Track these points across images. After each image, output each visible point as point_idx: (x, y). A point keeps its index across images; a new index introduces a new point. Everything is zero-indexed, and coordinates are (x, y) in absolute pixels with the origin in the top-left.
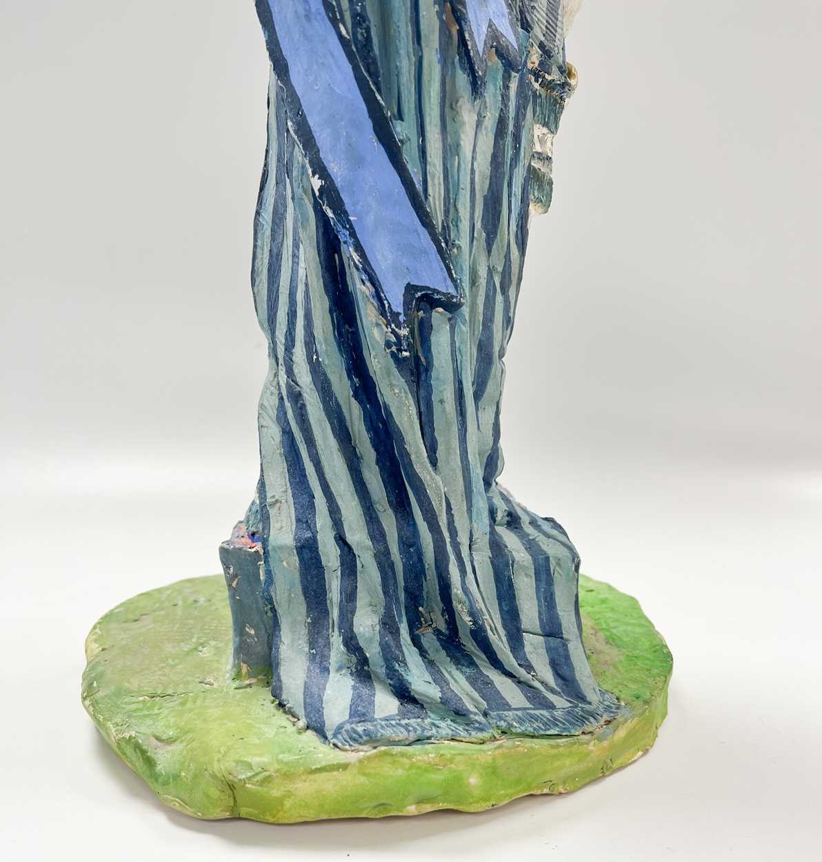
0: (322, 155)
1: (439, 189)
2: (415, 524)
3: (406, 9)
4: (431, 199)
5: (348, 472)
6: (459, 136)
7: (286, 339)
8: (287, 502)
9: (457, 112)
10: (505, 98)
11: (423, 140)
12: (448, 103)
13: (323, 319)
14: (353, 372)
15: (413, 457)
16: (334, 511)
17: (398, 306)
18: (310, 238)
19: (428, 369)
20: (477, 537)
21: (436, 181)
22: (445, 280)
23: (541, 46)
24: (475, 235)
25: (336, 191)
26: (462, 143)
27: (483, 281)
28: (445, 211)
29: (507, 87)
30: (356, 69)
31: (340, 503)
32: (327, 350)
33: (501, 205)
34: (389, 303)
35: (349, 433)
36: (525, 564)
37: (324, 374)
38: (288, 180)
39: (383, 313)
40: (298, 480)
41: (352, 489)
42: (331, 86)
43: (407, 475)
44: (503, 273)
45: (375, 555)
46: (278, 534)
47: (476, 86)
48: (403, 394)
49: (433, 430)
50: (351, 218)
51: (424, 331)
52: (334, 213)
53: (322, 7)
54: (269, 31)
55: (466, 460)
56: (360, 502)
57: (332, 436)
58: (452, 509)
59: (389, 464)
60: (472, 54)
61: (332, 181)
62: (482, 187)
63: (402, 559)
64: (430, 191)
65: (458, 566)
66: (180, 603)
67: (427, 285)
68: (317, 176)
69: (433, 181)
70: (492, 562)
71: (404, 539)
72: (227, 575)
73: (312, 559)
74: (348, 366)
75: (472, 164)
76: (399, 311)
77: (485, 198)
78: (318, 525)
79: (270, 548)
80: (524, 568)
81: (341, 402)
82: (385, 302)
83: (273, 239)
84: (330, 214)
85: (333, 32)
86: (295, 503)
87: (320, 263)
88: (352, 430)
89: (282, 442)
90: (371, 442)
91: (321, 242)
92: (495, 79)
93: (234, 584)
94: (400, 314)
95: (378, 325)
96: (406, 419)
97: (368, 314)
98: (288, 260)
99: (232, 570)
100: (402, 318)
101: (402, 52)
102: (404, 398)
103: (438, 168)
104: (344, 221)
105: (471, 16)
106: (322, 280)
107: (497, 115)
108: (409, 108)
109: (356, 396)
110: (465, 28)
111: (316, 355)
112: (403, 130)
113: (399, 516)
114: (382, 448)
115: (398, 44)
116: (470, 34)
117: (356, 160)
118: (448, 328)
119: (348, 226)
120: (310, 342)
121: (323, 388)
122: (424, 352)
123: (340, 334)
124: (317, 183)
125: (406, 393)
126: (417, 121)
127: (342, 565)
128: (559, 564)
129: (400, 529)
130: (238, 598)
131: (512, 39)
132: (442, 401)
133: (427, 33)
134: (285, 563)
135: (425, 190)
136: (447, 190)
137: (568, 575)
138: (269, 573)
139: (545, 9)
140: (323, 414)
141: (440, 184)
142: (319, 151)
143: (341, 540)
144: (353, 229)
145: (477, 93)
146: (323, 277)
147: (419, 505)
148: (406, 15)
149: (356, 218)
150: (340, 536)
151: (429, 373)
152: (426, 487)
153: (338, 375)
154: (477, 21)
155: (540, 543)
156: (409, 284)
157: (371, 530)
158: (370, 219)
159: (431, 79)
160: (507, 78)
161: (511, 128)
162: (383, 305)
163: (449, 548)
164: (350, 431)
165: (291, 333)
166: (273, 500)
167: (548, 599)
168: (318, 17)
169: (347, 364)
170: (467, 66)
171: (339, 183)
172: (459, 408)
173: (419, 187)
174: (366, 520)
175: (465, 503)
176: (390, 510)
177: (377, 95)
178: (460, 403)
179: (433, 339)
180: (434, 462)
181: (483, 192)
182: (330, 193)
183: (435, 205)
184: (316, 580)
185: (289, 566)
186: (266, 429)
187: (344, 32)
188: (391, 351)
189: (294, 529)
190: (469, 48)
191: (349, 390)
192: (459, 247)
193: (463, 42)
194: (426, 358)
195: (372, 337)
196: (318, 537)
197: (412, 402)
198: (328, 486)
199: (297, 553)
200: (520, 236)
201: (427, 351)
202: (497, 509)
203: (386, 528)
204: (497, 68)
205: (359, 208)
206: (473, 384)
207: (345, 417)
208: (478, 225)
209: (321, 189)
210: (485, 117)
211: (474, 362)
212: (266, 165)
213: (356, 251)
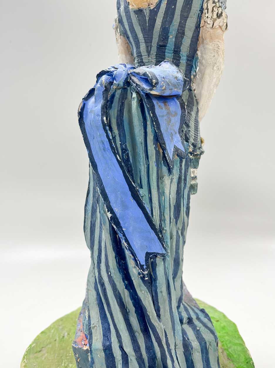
0: (111, 204)
1: (158, 212)
2: (152, 342)
3: (142, 147)
4: (154, 216)
5: (124, 321)
6: (164, 189)
7: (98, 259)
8: (99, 326)
9: (163, 181)
10: (181, 170)
11: (151, 195)
12: (160, 178)
13: (113, 261)
14: (125, 279)
15: (151, 317)
16: (119, 336)
17: (143, 263)
18: (107, 229)
19: (155, 279)
20: (177, 343)
21: (156, 209)
22: (162, 249)
23: (193, 144)
24: (171, 221)
25: (117, 219)
26: (165, 192)
27: (175, 237)
28: (160, 220)
29: (181, 166)
30: (124, 172)
31: (121, 333)
32: (114, 272)
33: (180, 207)
34: (139, 261)
35: (124, 304)
36: (197, 348)
37: (113, 281)
38: (98, 205)
39: (137, 265)
40: (103, 316)
41: (126, 328)
42: (114, 178)
43: (148, 323)
44: (182, 229)
45: (136, 358)
46: (96, 342)
47: (170, 171)
48: (146, 293)
49: (158, 303)
50: (124, 229)
51: (153, 266)
52: (116, 227)
53: (110, 147)
54: (89, 150)
55: (172, 313)
56: (129, 334)
57: (117, 305)
58: (167, 335)
59: (140, 312)
60: (168, 161)
61: (115, 215)
62: (173, 202)
63: (147, 355)
64: (154, 214)
65: (171, 359)
66: (58, 339)
67: (154, 252)
68: (109, 212)
69: (155, 210)
70: (184, 354)
71: (148, 347)
72: (76, 357)
73: (110, 354)
74: (123, 277)
75: (169, 196)
76: (144, 264)
77: (175, 206)
78: (112, 339)
79: (92, 349)
80: (196, 350)
81: (121, 292)
82: (138, 261)
83: (92, 218)
84: (115, 227)
85: (115, 157)
86: (102, 327)
87: (111, 239)
88: (125, 301)
89: (97, 298)
90: (133, 304)
91: (111, 232)
92: (177, 164)
93: (78, 360)
94: (144, 265)
95: (135, 267)
96: (147, 302)
97: (131, 263)
98: (98, 228)
99: (77, 355)
100: (145, 267)
101: (142, 163)
102: (146, 295)
103: (157, 205)
104: (120, 230)
105: (167, 148)
106: (112, 246)
107: (178, 177)
108: (145, 184)
109: (126, 288)
110: (165, 153)
111: (110, 273)
112: (143, 192)
113: (145, 336)
114: (137, 305)
115: (140, 160)
116: (167, 154)
117: (125, 207)
118: (163, 263)
119: (122, 232)
120: (107, 266)
121: (113, 286)
122: (153, 274)
123: (119, 265)
124: (109, 215)
125: (147, 293)
126: (148, 189)
127: (122, 359)
128: (210, 345)
129: (146, 343)
130: (80, 366)
131: (183, 149)
132: (161, 292)
133: (151, 156)
134: (99, 355)
135: (152, 213)
136: (160, 212)
137: (214, 349)
138: (92, 358)
139: (193, 130)
140: (113, 295)
141: (157, 210)
142: (110, 203)
143: (121, 348)
144: (124, 233)
145: (170, 173)
146: (112, 244)
147: (154, 335)
148: (142, 150)
149: (125, 229)
150: (121, 346)
151: (156, 282)
152: (156, 328)
153: (119, 282)
154: (170, 148)
155: (202, 333)
156: (147, 252)
157: (134, 347)
158: (131, 229)
159: (153, 172)
160: (181, 162)
161: (183, 178)
162: (137, 263)
163: (167, 353)
164: (124, 303)
165: (99, 257)
166: (94, 326)
167: (207, 361)
168: (108, 151)
169: (122, 277)
170: (166, 164)
171: (118, 215)
172: (168, 291)
173: (149, 213)
174: (132, 342)
175: (172, 331)
176: (141, 333)
177: (132, 183)
178: (169, 289)
179: (157, 269)
180: (159, 316)
181: (174, 204)
182: (114, 219)
183: (156, 218)
184: (111, 362)
185: (101, 357)
186: (90, 291)
187: (119, 158)
188: (140, 277)
189: (102, 340)
190: (167, 159)
191: (123, 286)
192: (166, 230)
193: (164, 157)
194: (155, 276)
195: (133, 272)
196: (112, 345)
197: (149, 295)
198: (116, 325)
199: (104, 352)
200: (187, 212)
201: (155, 273)
202: (183, 318)
203: (140, 344)
204: (177, 160)
205: (126, 225)
206: (172, 275)
207: (122, 298)
208: (172, 217)
209: (111, 217)
210: (173, 179)
211: (173, 267)
212: (89, 188)
213: (126, 242)
